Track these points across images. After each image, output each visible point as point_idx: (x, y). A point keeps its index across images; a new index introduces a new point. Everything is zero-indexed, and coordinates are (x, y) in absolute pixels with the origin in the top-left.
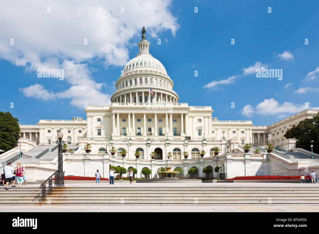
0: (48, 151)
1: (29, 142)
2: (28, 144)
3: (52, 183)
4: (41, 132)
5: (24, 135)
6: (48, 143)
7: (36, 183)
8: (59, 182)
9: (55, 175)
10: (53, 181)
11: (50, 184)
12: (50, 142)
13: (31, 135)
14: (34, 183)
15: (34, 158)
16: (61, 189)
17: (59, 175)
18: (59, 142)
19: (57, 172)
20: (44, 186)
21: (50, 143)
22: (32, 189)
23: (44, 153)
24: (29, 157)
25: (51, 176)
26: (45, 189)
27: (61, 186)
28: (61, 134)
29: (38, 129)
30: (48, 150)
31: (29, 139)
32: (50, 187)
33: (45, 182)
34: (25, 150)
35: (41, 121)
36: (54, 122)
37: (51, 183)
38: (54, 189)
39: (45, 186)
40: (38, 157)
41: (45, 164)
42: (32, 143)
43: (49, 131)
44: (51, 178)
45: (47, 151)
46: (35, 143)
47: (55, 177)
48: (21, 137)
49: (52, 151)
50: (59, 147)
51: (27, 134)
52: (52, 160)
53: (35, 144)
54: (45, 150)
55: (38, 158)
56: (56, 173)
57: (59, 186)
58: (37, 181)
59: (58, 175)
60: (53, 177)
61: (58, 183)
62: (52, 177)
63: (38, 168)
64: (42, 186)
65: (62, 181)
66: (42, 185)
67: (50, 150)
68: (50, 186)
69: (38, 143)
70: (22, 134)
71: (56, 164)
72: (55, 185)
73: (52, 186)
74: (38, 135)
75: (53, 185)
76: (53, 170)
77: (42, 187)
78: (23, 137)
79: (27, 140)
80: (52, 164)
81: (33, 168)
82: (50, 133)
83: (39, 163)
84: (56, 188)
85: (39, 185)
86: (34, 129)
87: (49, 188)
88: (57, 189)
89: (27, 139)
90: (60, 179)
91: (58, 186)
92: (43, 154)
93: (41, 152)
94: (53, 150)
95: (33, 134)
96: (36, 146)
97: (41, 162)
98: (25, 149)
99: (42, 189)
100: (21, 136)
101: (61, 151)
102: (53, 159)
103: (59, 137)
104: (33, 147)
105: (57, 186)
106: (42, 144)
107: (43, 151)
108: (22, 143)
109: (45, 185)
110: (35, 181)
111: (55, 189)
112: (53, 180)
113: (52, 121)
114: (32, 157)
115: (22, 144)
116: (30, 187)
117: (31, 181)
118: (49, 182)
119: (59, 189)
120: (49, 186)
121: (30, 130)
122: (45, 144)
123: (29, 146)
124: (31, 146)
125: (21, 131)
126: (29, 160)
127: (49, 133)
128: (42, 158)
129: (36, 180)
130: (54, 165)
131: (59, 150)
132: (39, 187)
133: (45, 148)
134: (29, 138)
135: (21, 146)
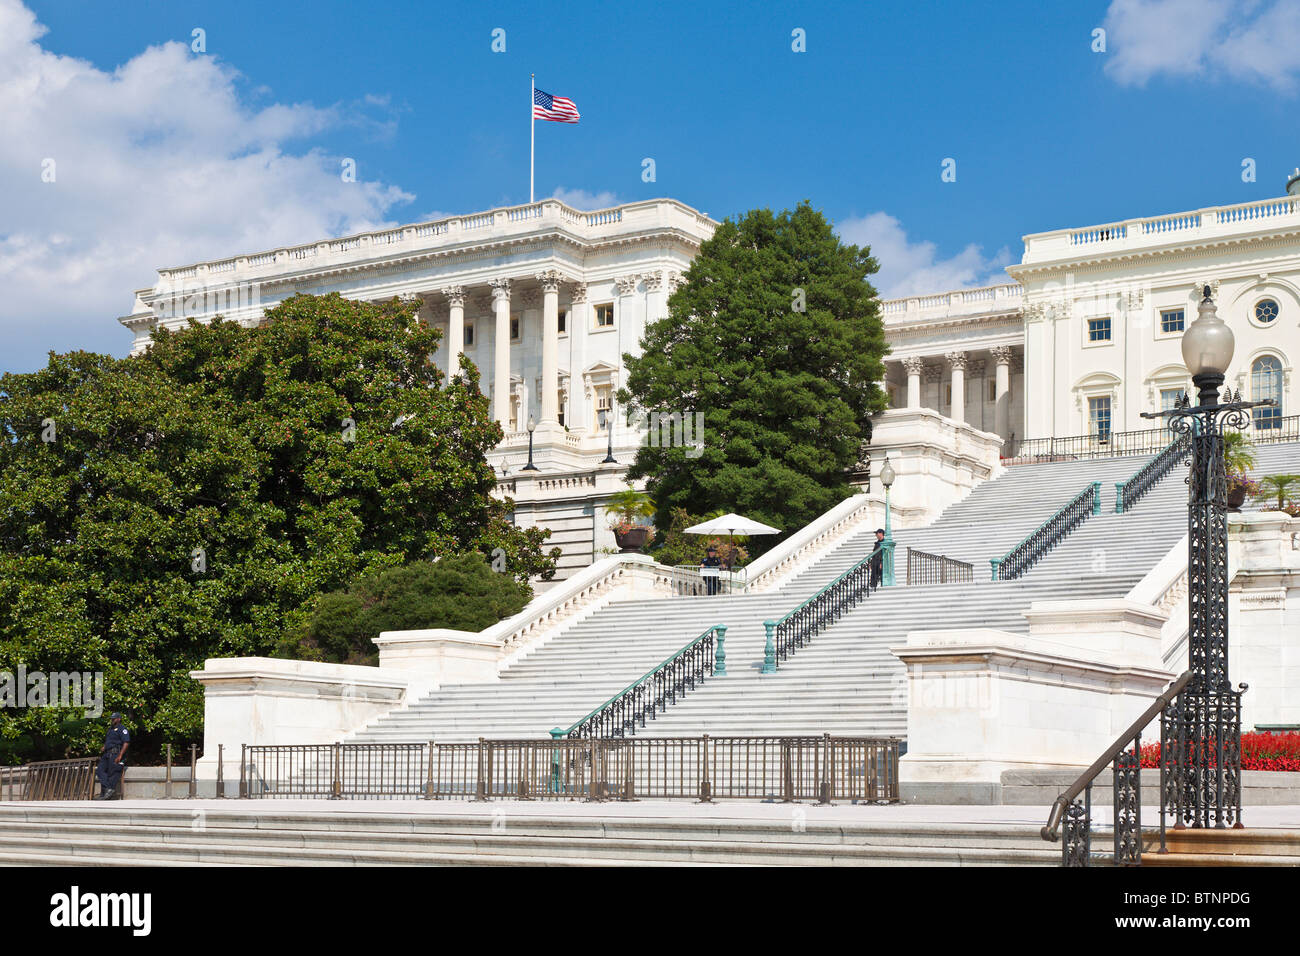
0: (1094, 507)
1: (946, 440)
2: (944, 456)
3: (1138, 795)
4: (1036, 341)
5: (914, 382)
6: (1091, 437)
7: (1000, 794)
8: (1193, 780)
9: (1163, 721)
10: (1150, 776)
11: (1126, 796)
12: (1108, 424)
13: (958, 377)
14: (985, 795)
15: (983, 572)
16: (1212, 848)
17: (1197, 716)
18: (1194, 412)
19: (1179, 695)
20: (1075, 816)
21: (1104, 433)
22: (982, 842)
23: (1062, 524)
24: (950, 568)
25: (1135, 733)
26: (1086, 849)
27: (1212, 823)
28: (1214, 331)
29: (1015, 320)
30: (1089, 502)
31: (949, 416)
32: (1121, 827)
33: (1087, 781)
34: (922, 511)
35: (1042, 249)
36: (1137, 236)
37: (1132, 791)
38: (1157, 846)
39: (1087, 822)
40: (1014, 565)
41: (1071, 628)
42: (967, 447)
43: (1100, 329)
44: (1132, 745)
45: (1084, 505)
46: (994, 442)
47: (1165, 734)
48: (893, 405)
49: (1127, 504)
50: (1198, 458)
51: (935, 371)
52: (1123, 585)
53: (991, 456)
54: (1070, 497)
55: (1013, 575)
56: (1174, 701)
57: (1197, 826)
58: (1007, 777)
59: (1188, 717)
60: (1152, 735)
61: (1191, 799)
62: (1137, 737)
63: (1022, 664)
64: (1066, 822)
65: (1219, 773)
66: (1065, 810)
67: (1108, 495)
68: (1126, 820)
69: (1011, 446)
70: (899, 373)
71: (1156, 622)
72: (1163, 813)
73: (1144, 822)
74: (1010, 374)
75: (1150, 816)
76: (1137, 678)
77: (1060, 828)
78: (904, 404)
79: (931, 423)
80: (1125, 625)
81: (981, 658)
82: (1104, 342)
83: (1025, 613)
84: (1175, 838)
85: (1038, 815)
86: (980, 328)
87: (1116, 838)
88: (1184, 847)
89: (936, 413)
90: (1201, 756)
91: (1188, 818)
92: (1053, 541)
93: (1040, 521)
94: (1132, 493)
95: (979, 365)
96: (999, 470)
97: (1039, 607)
98: (923, 504)
99: (1059, 845)
100: (891, 390)
101: (1211, 496)
102: (1138, 579)
103: (1196, 364)
104: (978, 481)
105: (1178, 826)
106: (1045, 449)
107: (1055, 512)
108: (898, 453)
109: (1088, 811)
110: (996, 779)
111: (1168, 845)
112: (1144, 772)
113: (1124, 229)
114: (970, 566)
115: (900, 462)
116: (966, 827)
117: (968, 773)
118: (1118, 784)
119: (1195, 846)
120: (1116, 817)
121: (954, 336)
122: (1070, 448)
123: (949, 472)
124: (963, 474)
125: (888, 353)
126: (948, 592)
127: (1098, 343)
128: (1042, 571)
129: (1006, 768)
130: (1140, 629)
131: (1199, 487)
132: (1038, 828)
133: (1067, 485)
134: (945, 403)
135: (894, 474)
